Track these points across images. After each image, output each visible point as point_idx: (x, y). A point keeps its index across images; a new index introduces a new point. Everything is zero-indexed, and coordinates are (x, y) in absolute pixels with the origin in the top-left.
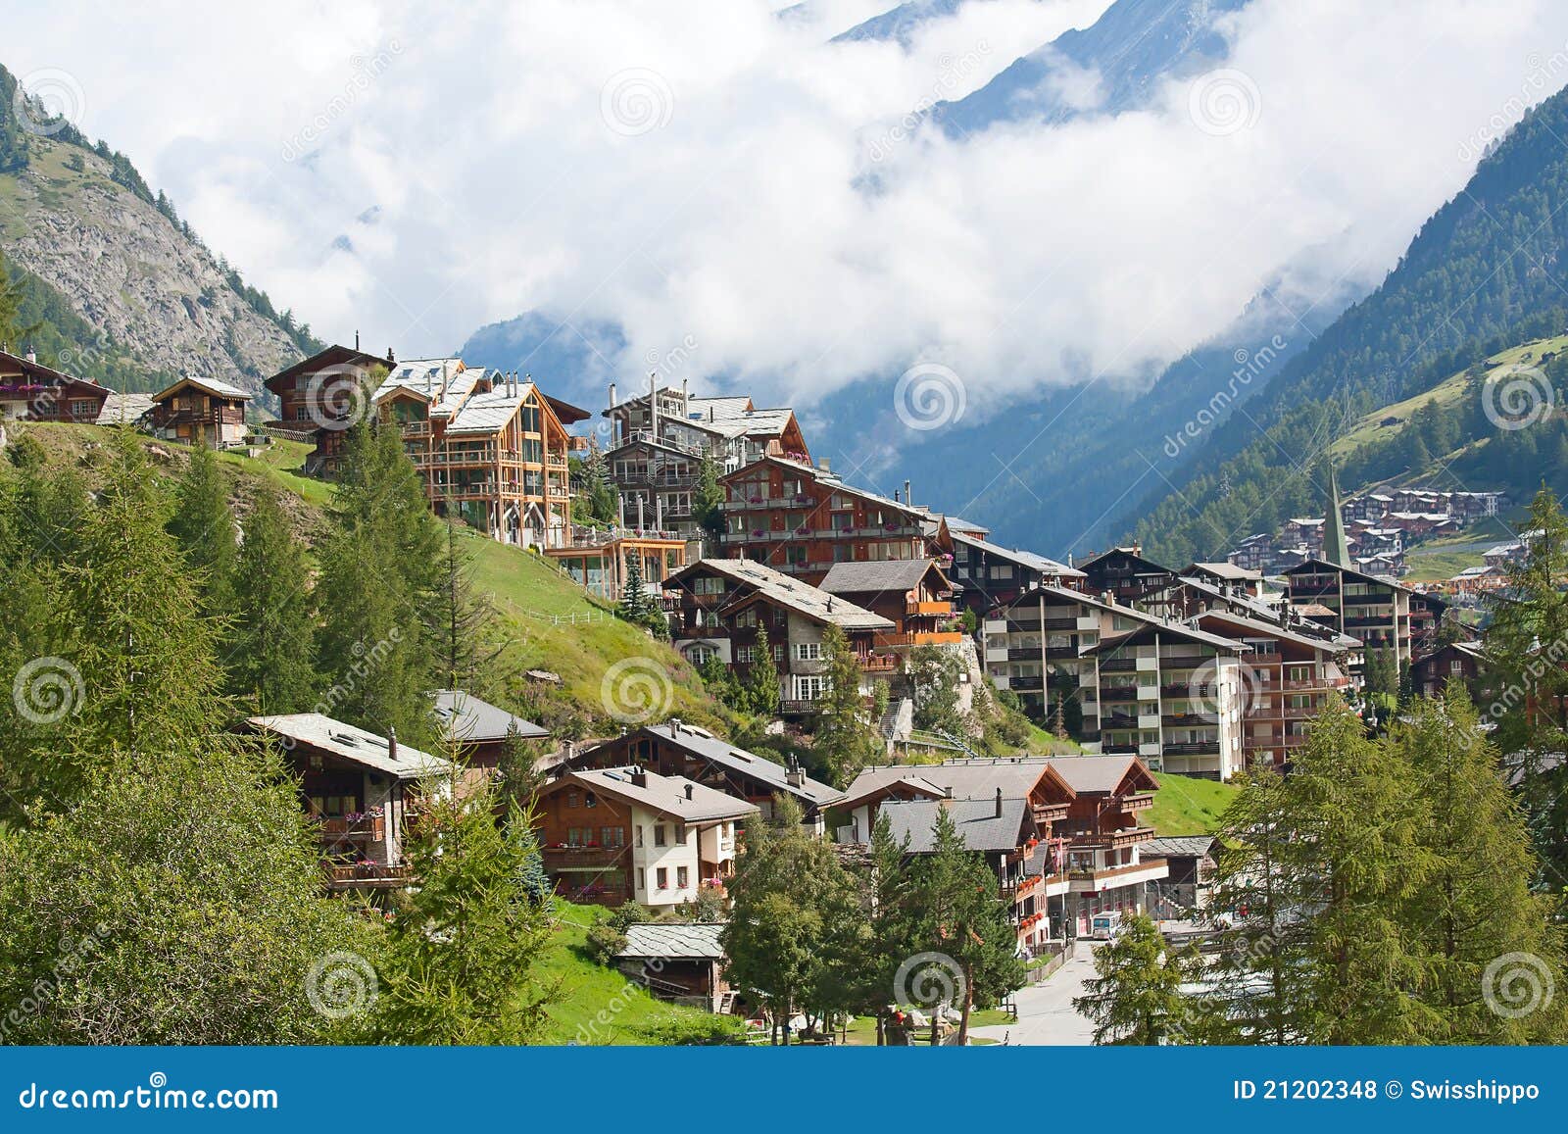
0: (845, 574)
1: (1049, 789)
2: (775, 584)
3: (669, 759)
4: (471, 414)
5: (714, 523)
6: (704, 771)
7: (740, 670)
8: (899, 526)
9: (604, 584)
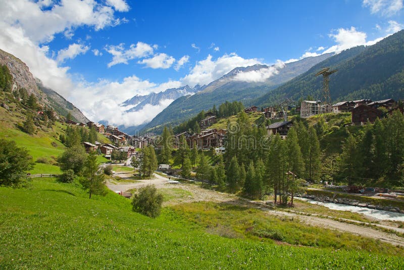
0: (119, 136)
1: (130, 148)
2: (115, 136)
3: (109, 146)
4: (98, 126)
5: (112, 133)
6: (111, 147)
7: (113, 141)
8: (123, 134)
9: (106, 136)
